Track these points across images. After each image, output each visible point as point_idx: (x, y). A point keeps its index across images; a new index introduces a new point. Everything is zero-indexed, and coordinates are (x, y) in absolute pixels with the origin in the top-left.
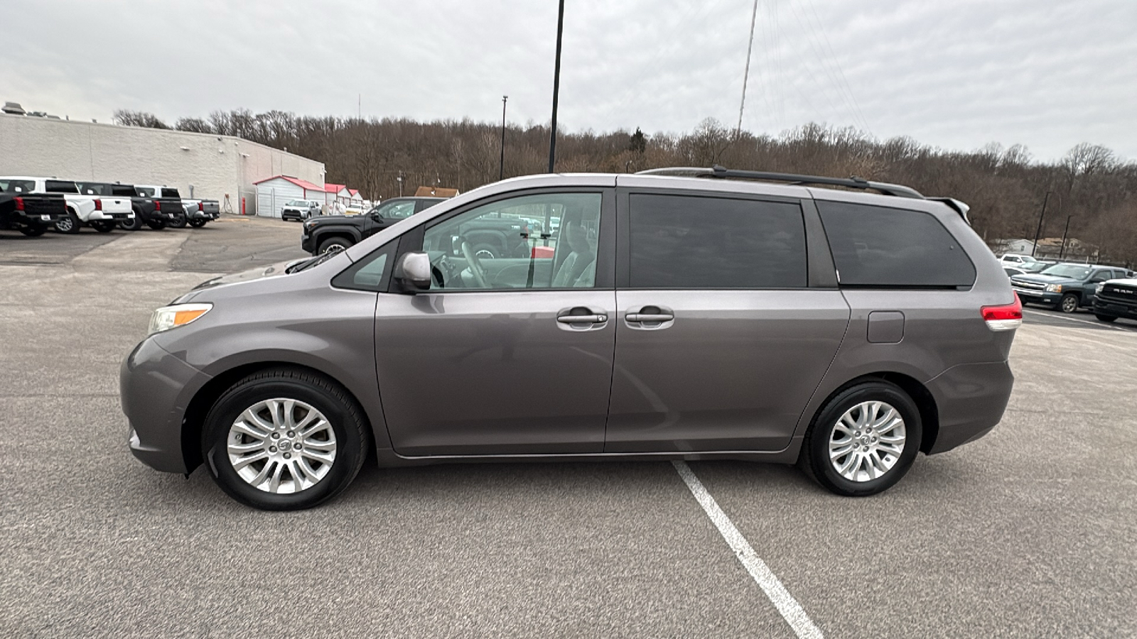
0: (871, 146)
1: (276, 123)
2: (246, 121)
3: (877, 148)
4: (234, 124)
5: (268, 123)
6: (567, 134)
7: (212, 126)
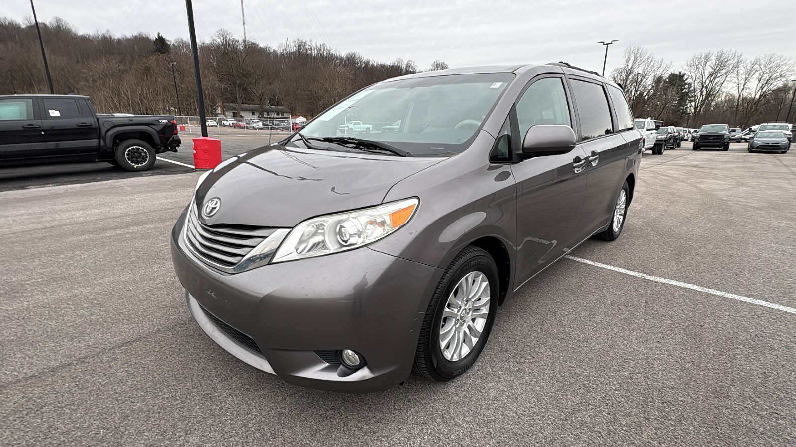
0: (337, 58)
3: (341, 59)
6: (116, 38)
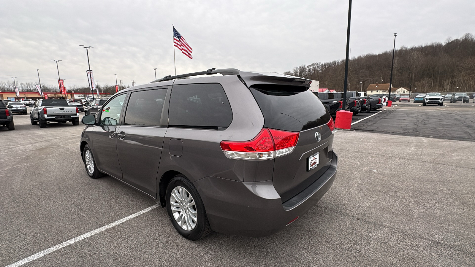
1: (314, 67)
2: (304, 69)
4: (300, 71)
5: (311, 68)
7: (293, 73)
